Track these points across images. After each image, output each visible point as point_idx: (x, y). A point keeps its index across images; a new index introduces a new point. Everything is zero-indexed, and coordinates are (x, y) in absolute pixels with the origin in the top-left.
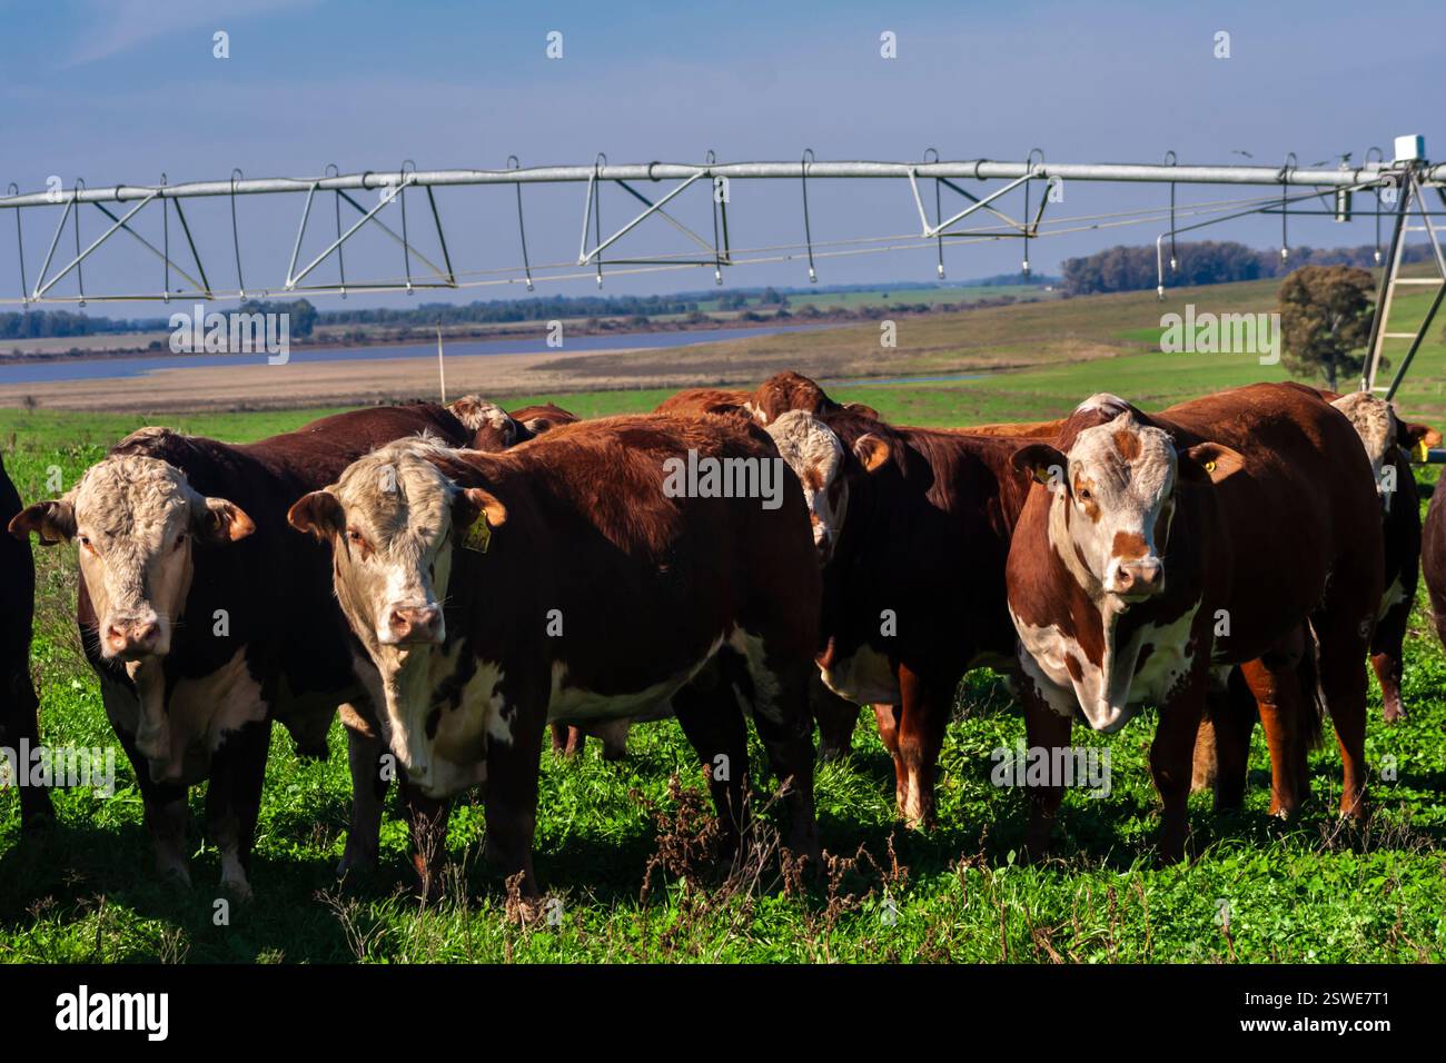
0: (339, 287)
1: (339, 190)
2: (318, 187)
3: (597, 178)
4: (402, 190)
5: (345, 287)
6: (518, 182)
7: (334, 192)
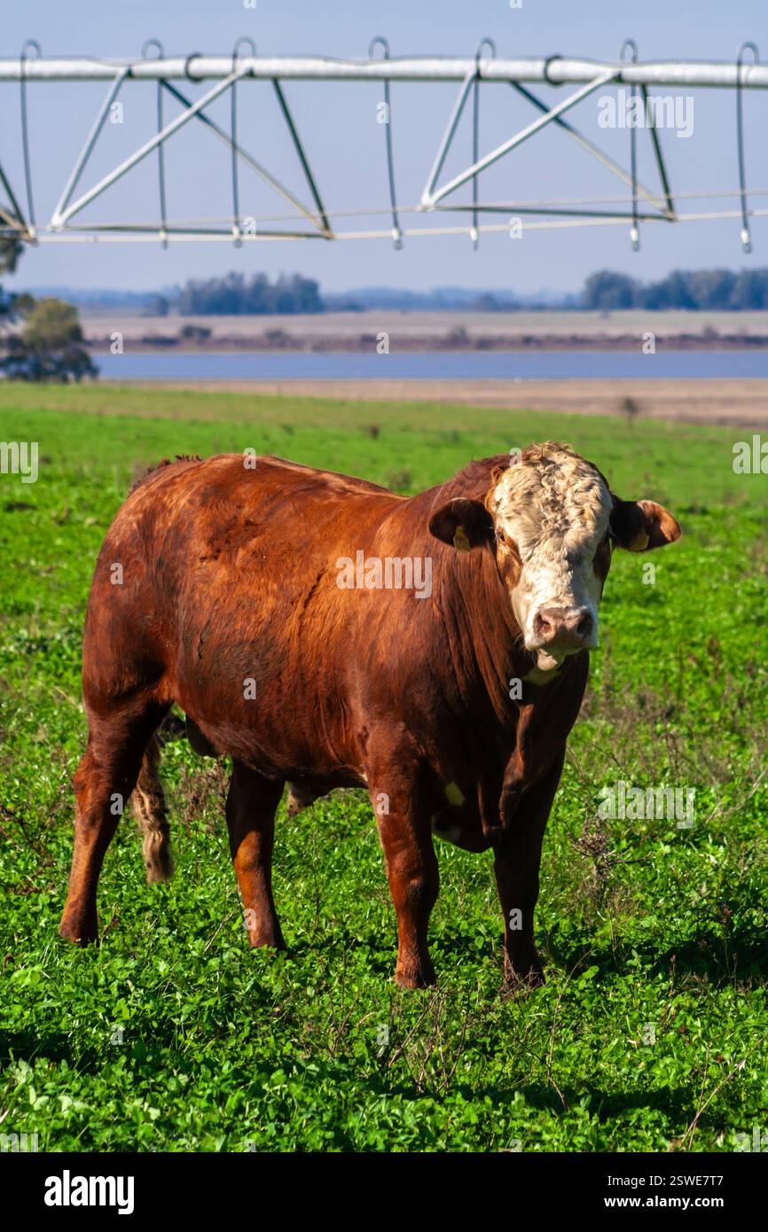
0: (154, 230)
1: (163, 81)
2: (130, 75)
3: (478, 77)
4: (233, 84)
5: (167, 231)
6: (387, 79)
7: (155, 84)
